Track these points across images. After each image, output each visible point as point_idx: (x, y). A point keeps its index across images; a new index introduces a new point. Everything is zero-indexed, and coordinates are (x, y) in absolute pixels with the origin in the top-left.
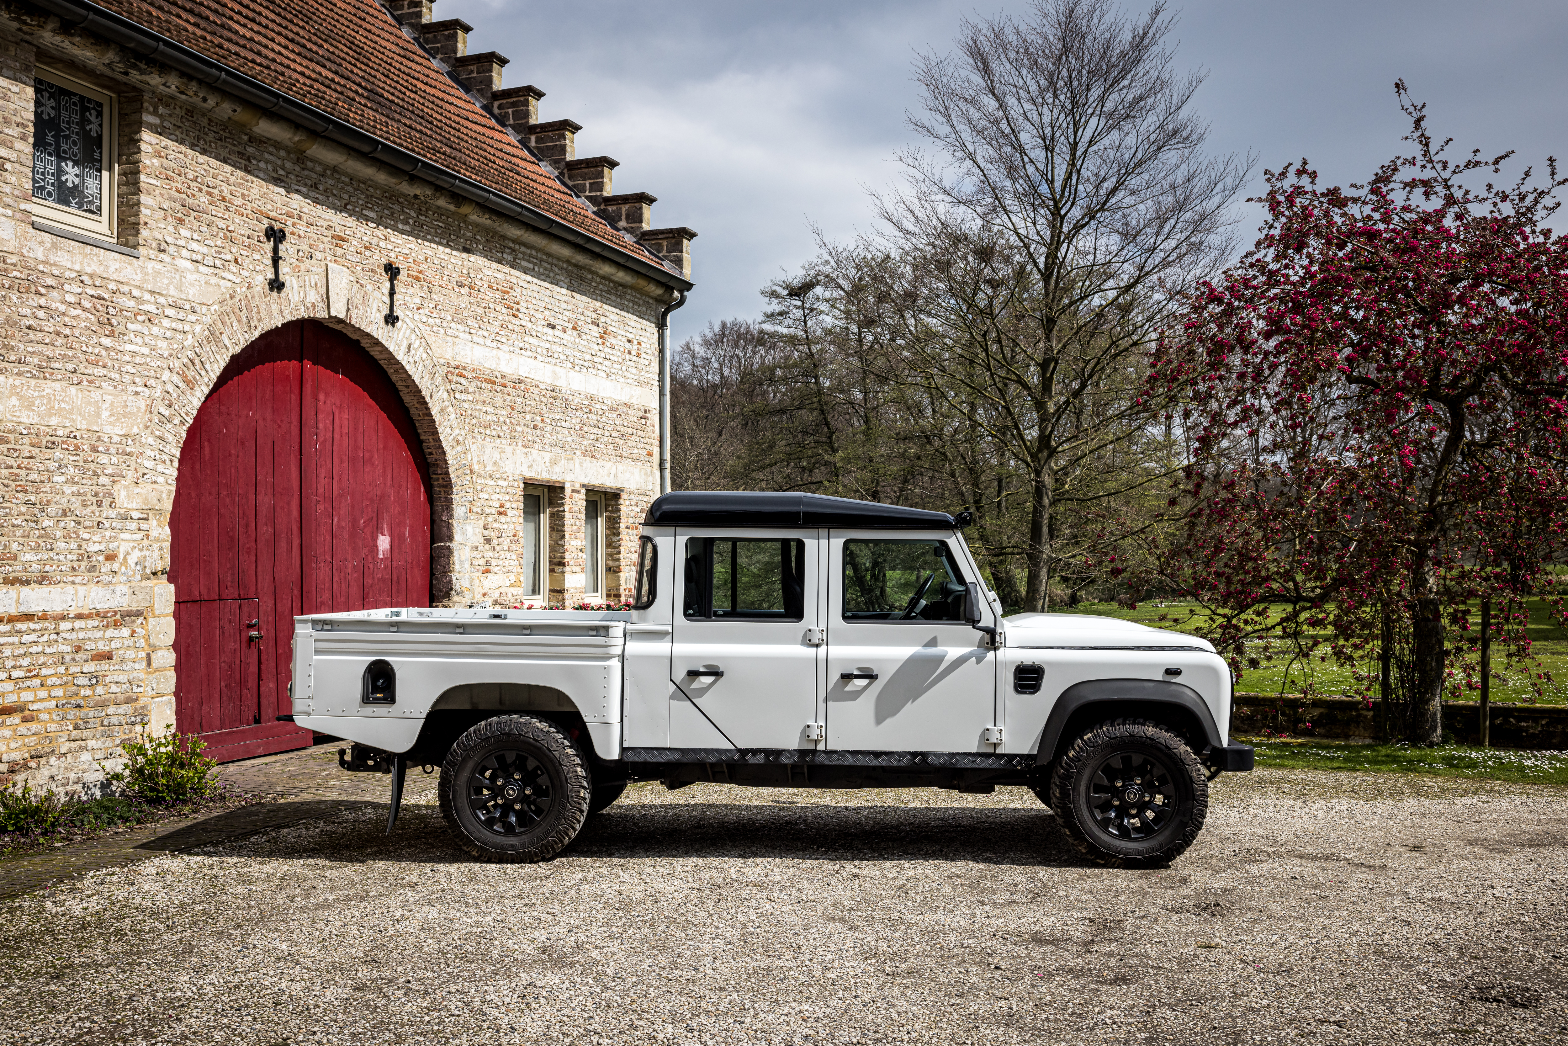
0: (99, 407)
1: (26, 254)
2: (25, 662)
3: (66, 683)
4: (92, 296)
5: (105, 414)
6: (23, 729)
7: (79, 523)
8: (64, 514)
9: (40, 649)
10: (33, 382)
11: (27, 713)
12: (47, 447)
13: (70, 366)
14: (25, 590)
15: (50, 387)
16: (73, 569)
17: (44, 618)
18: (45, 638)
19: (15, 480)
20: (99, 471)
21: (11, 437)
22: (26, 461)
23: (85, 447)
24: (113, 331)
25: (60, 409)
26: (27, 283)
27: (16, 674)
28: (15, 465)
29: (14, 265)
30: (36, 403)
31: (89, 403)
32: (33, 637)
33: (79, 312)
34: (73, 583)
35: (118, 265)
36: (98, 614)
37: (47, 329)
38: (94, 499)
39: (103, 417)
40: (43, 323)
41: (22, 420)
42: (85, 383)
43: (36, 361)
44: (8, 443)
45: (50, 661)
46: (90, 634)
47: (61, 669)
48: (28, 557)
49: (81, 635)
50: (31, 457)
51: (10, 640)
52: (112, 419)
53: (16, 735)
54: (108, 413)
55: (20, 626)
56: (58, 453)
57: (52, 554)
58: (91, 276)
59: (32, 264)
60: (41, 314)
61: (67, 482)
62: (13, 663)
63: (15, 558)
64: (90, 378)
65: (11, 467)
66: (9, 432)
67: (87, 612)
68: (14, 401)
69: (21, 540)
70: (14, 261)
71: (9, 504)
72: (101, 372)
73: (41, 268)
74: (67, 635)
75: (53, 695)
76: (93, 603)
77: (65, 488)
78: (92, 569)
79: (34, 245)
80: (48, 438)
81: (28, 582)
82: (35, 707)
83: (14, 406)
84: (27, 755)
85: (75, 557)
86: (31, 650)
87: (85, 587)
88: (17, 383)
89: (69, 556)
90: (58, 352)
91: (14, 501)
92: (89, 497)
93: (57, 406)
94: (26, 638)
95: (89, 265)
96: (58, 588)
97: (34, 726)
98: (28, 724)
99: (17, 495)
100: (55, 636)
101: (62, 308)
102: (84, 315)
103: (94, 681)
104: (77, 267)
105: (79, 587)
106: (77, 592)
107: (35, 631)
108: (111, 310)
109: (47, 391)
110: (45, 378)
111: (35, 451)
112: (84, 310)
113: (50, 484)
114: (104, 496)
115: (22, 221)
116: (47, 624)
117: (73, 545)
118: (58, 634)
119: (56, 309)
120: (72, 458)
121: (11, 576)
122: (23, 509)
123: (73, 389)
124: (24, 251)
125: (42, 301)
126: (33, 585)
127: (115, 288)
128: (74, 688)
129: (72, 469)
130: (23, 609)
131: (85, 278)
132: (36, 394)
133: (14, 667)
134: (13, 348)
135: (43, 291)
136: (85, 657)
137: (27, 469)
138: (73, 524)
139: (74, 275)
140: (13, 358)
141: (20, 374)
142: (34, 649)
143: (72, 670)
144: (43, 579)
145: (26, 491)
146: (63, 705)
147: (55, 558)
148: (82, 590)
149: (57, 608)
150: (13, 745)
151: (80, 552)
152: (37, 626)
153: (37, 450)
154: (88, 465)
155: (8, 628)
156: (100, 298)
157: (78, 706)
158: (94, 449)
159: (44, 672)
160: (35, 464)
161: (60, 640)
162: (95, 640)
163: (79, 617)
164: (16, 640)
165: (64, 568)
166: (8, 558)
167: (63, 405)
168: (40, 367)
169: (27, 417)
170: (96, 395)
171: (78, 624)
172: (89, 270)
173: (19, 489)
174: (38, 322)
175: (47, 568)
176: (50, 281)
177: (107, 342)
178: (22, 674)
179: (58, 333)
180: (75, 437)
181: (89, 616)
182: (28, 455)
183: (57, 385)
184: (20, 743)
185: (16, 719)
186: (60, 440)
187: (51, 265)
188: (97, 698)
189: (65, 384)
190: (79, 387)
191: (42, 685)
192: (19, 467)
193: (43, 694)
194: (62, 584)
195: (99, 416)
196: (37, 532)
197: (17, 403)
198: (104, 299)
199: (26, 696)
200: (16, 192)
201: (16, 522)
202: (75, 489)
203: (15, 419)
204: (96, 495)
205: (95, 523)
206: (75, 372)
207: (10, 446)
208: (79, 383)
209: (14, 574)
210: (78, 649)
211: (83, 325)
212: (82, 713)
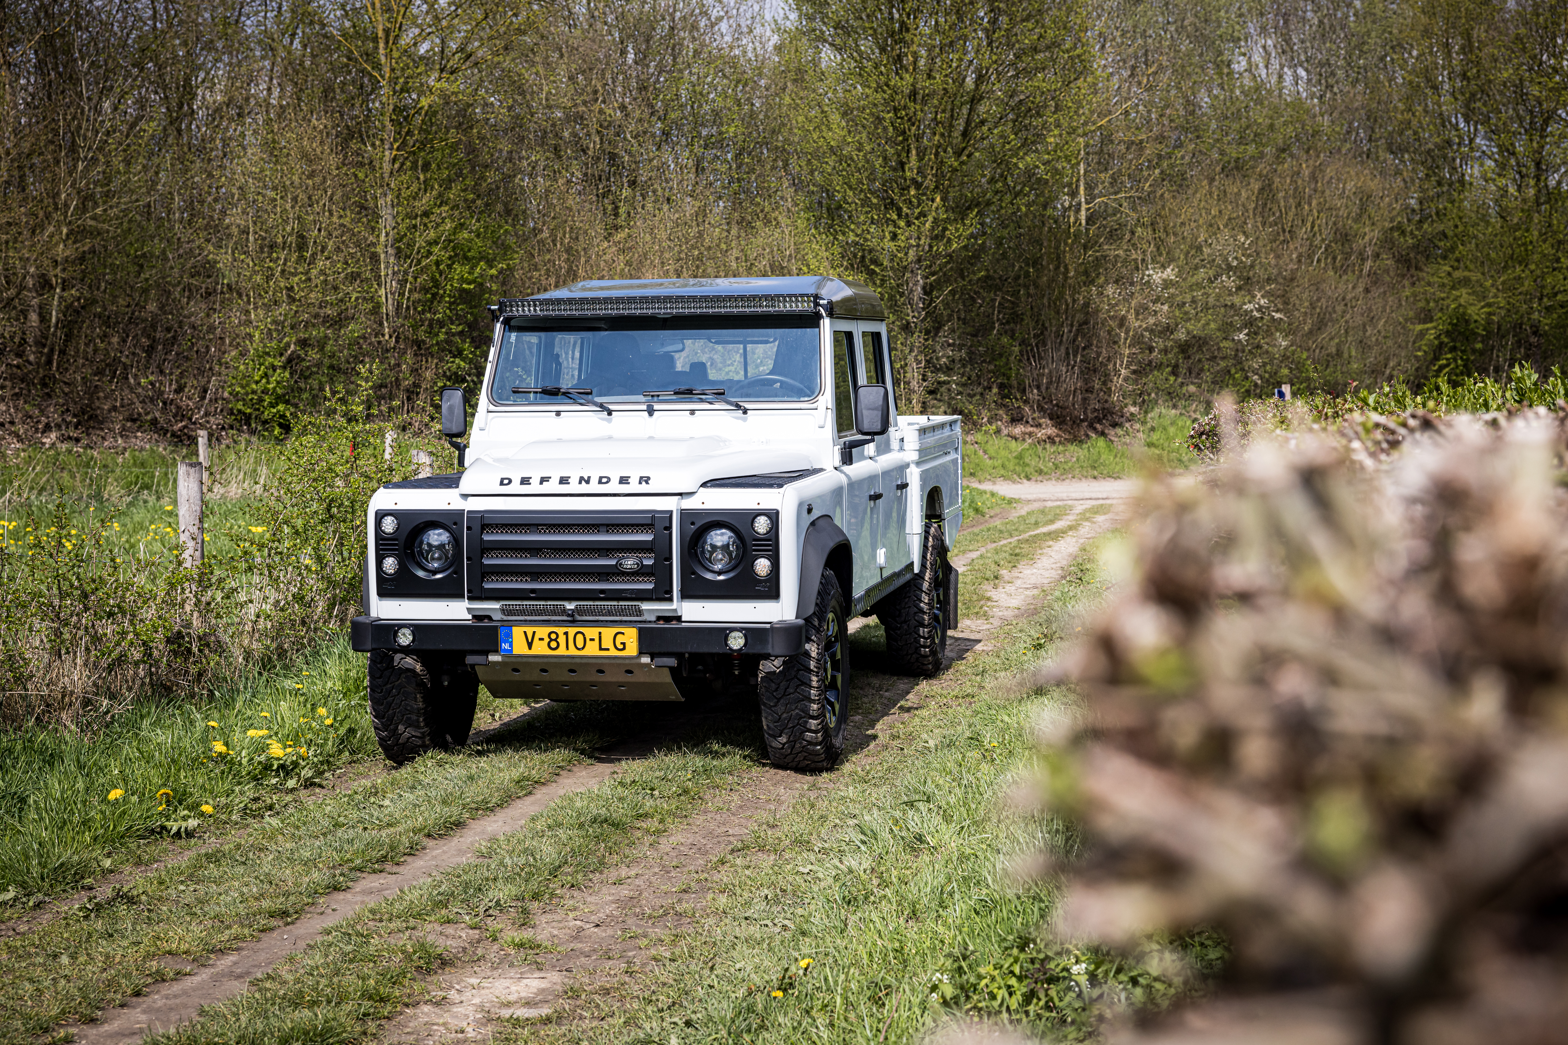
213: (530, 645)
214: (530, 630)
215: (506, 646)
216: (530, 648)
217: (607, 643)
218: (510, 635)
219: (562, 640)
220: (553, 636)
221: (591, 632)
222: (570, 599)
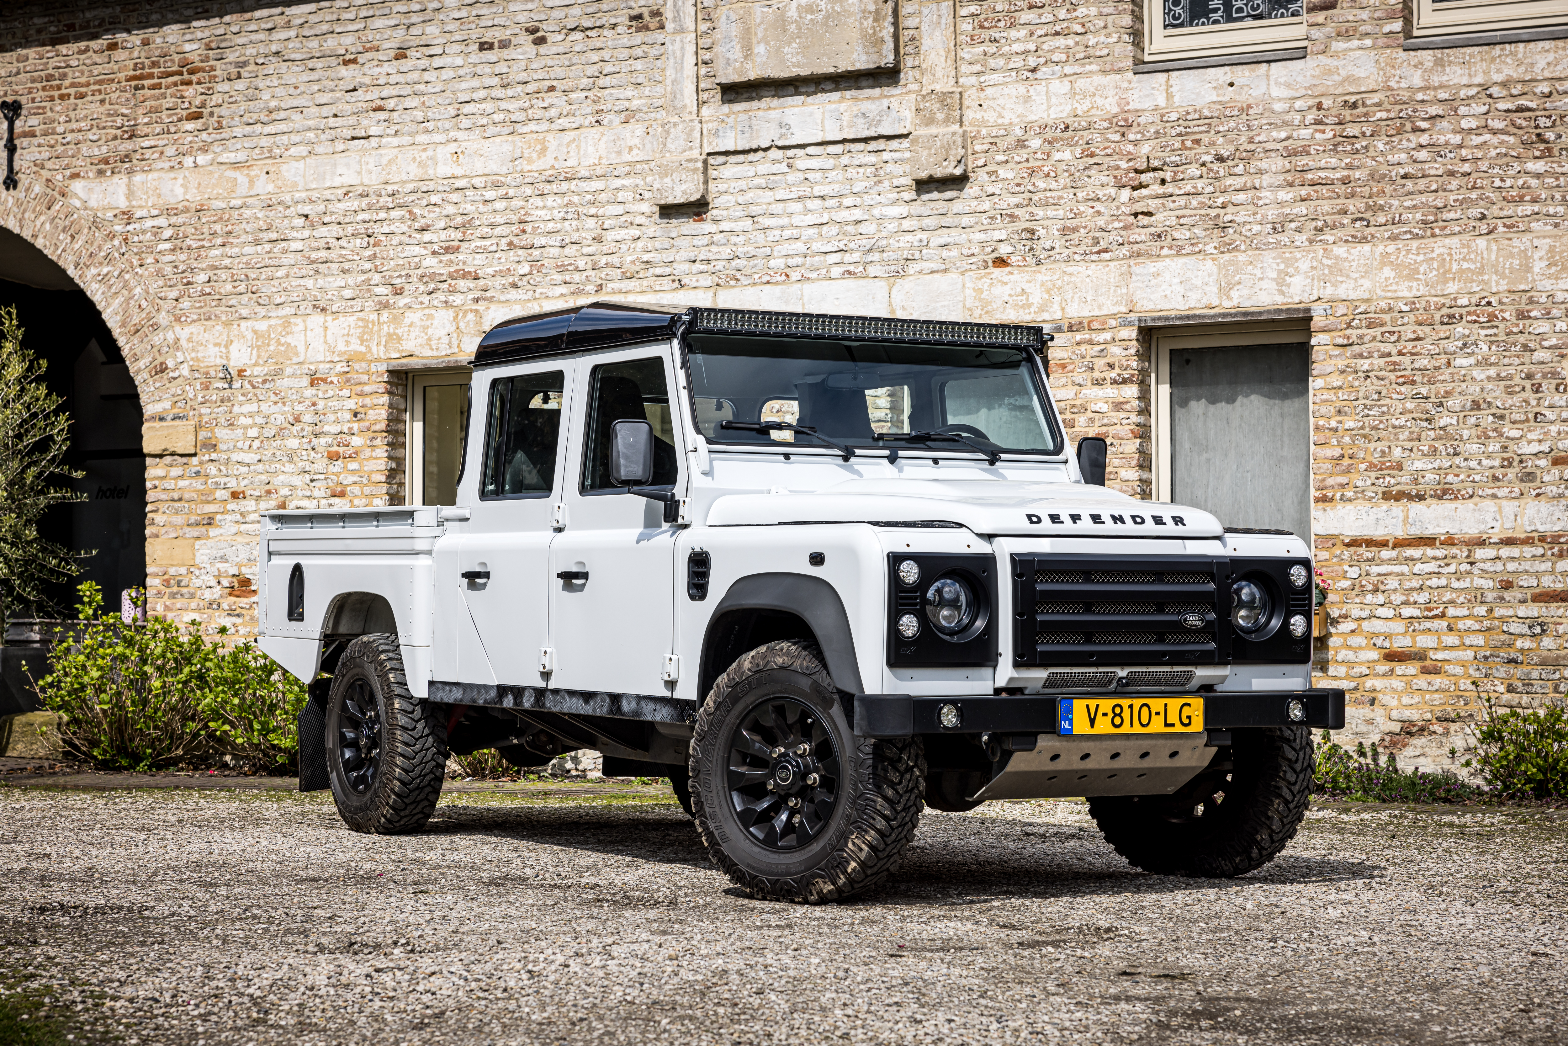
0: (1527, 258)
1: (1395, 86)
2: (1422, 598)
3: (1489, 629)
4: (1508, 111)
5: (1538, 266)
6: (1422, 682)
7: (1502, 417)
8: (1476, 406)
9: (1443, 582)
10: (1415, 244)
11: (1428, 663)
12: (1442, 323)
13: (1475, 212)
14: (1416, 508)
15: (1439, 246)
16: (1495, 478)
17: (1450, 542)
18: (1452, 568)
19: (1394, 370)
20: (1532, 345)
21: (1387, 318)
22: (1410, 345)
23: (1507, 315)
24: (1549, 150)
25: (1462, 271)
26: (1398, 122)
27: (1407, 612)
28: (1394, 352)
29: (1379, 104)
30: (1422, 270)
31: (1512, 255)
32: (1432, 567)
33: (1487, 137)
34: (1494, 496)
35: (1551, 57)
36: (1542, 539)
37: (1433, 172)
38: (1528, 384)
39: (1536, 270)
40: (1427, 166)
41: (1400, 294)
42: (1501, 229)
43: (1419, 216)
44: (1382, 325)
45: (1461, 599)
46: (1526, 566)
47: (1482, 610)
48: (1418, 465)
49: (1511, 566)
50: (1418, 339)
51: (1397, 569)
52: (1554, 269)
53: (1410, 689)
54: (1544, 264)
55: (1410, 552)
56: (1460, 329)
57: (1457, 460)
58: (1504, 84)
59: (1405, 95)
60: (1423, 155)
61: (1478, 364)
62: (1403, 598)
63: (1400, 467)
64: (1508, 222)
65: (1389, 355)
66: (1382, 311)
67: (1523, 536)
68: (1387, 272)
69: (1408, 445)
70: (1376, 100)
71: (1388, 401)
72: (1529, 209)
73: (1420, 96)
74: (1488, 566)
75: (1467, 642)
76: (1531, 523)
77: (1475, 373)
78: (1529, 477)
79: (1406, 71)
80: (1445, 311)
81: (1421, 498)
82: (1440, 656)
83: (1387, 279)
84: (1428, 716)
85: (1497, 463)
86: (1428, 583)
87: (1516, 503)
88: (1391, 248)
89: (1485, 462)
90: (1452, 198)
91: (1395, 396)
92: (1517, 380)
93: (1455, 267)
94: (1418, 568)
95: (1499, 71)
96: (1470, 504)
97: (1438, 681)
98: (1430, 677)
99: (1398, 388)
100: (1468, 567)
101: (1457, 139)
102: (1495, 140)
103: (1538, 630)
104: (1479, 80)
105: (1504, 503)
106: (1500, 509)
107: (1435, 558)
108: (1542, 122)
109: (1437, 251)
110: (1433, 235)
111: (1421, 331)
112: (1495, 132)
113: (1450, 370)
114: (1544, 376)
115: (1388, 47)
116: (1454, 550)
117: (1494, 447)
118: (1472, 564)
119: (1447, 143)
120: (1483, 332)
121: (1395, 490)
122: (1410, 405)
123: (1482, 243)
124: (1392, 84)
125: (1424, 139)
126: (1429, 501)
127: (1546, 90)
128: (1504, 637)
129: (1485, 348)
130: (1415, 531)
131: (1495, 91)
132: (1421, 258)
133: (1406, 603)
134: (1381, 208)
135: (1424, 125)
136: (1519, 596)
137: (1412, 354)
138: (1491, 418)
139: (1473, 92)
140: (1382, 220)
141: (1394, 238)
142: (1434, 582)
143: (1498, 612)
144: (1444, 493)
145: (1413, 383)
146: (1486, 658)
147: (1463, 464)
148: (1510, 507)
149: (1472, 530)
150: (1406, 700)
151: (1505, 455)
152: (1439, 553)
153: (1427, 329)
154: (1512, 338)
155: (1393, 554)
156: (1520, 109)
157: (1512, 661)
158: (1522, 315)
159: (1451, 611)
160: (1427, 346)
161: (1476, 571)
162: (1538, 575)
163: (1509, 542)
164: (1405, 569)
165: (1477, 478)
166: (1388, 468)
167: (1465, 265)
168: (1425, 222)
169: (1406, 290)
170: (1520, 243)
171: (1505, 552)
172: (1498, 78)
173: (1401, 380)
174: (1419, 166)
175: (1450, 478)
176: (1433, 110)
177: (1539, 166)
178: (1416, 613)
179: (1452, 174)
180: (1489, 304)
181: (1528, 541)
182: (1413, 336)
183: (1454, 241)
184: (1416, 699)
185: (1411, 668)
186: (1463, 311)
187: (1435, 89)
188: (1546, 653)
189: (1467, 237)
190: (1491, 237)
191: (1450, 629)
192: (1400, 353)
193: (1451, 640)
194: (1476, 499)
195: (1528, 269)
196: (1432, 433)
197: (1393, 274)
198: (1529, 109)
199: (1424, 641)
200: (1378, 14)
201: (1397, 423)
202: (1492, 372)
203: (1389, 294)
204: (1529, 376)
205: (1531, 416)
206: (1484, 217)
207: (1384, 329)
208: (1490, 232)
209: (1399, 488)
210: (1507, 585)
211: (1493, 153)
212: (1519, 672)
213: (1092, 722)
214: (1093, 703)
215: (1065, 725)
216: (1092, 726)
217: (1173, 718)
218: (1070, 710)
219: (1126, 714)
220: (1118, 710)
221: (1157, 704)
222: (1122, 664)
